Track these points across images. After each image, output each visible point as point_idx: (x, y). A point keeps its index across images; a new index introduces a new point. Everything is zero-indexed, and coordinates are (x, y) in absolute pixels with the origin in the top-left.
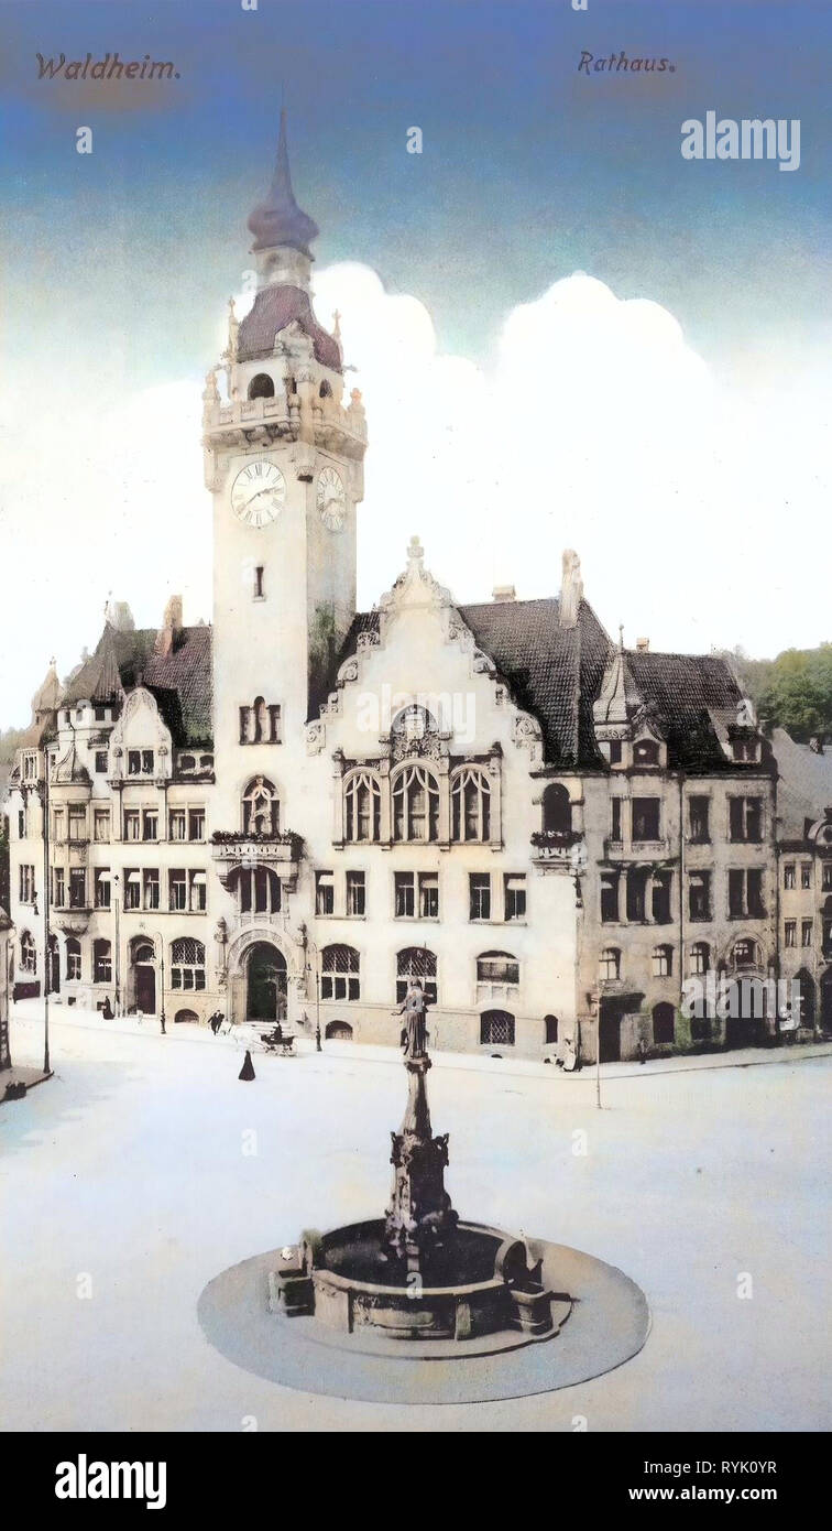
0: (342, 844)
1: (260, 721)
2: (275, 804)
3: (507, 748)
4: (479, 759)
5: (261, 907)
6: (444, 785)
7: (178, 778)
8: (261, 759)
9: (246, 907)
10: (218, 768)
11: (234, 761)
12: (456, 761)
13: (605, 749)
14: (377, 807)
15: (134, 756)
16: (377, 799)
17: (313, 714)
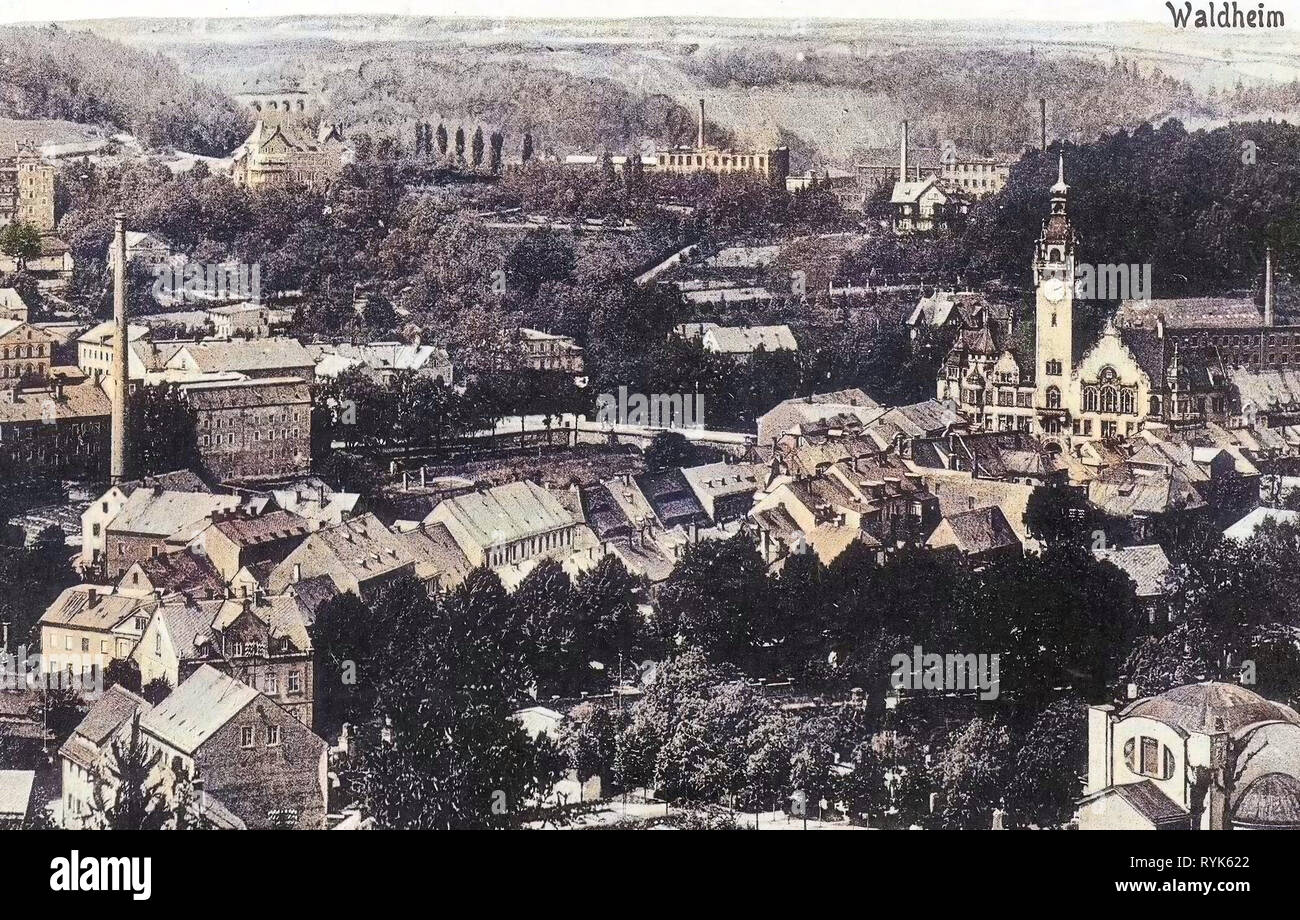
0: (1083, 411)
1: (1054, 368)
2: (1059, 396)
3: (1140, 384)
4: (1130, 387)
5: (1053, 431)
6: (1119, 394)
7: (1022, 384)
8: (1055, 380)
9: (1047, 431)
10: (1037, 381)
11: (1043, 380)
12: (1122, 386)
13: (1170, 385)
14: (1096, 400)
15: (1003, 375)
16: (1096, 397)
17: (1074, 367)
